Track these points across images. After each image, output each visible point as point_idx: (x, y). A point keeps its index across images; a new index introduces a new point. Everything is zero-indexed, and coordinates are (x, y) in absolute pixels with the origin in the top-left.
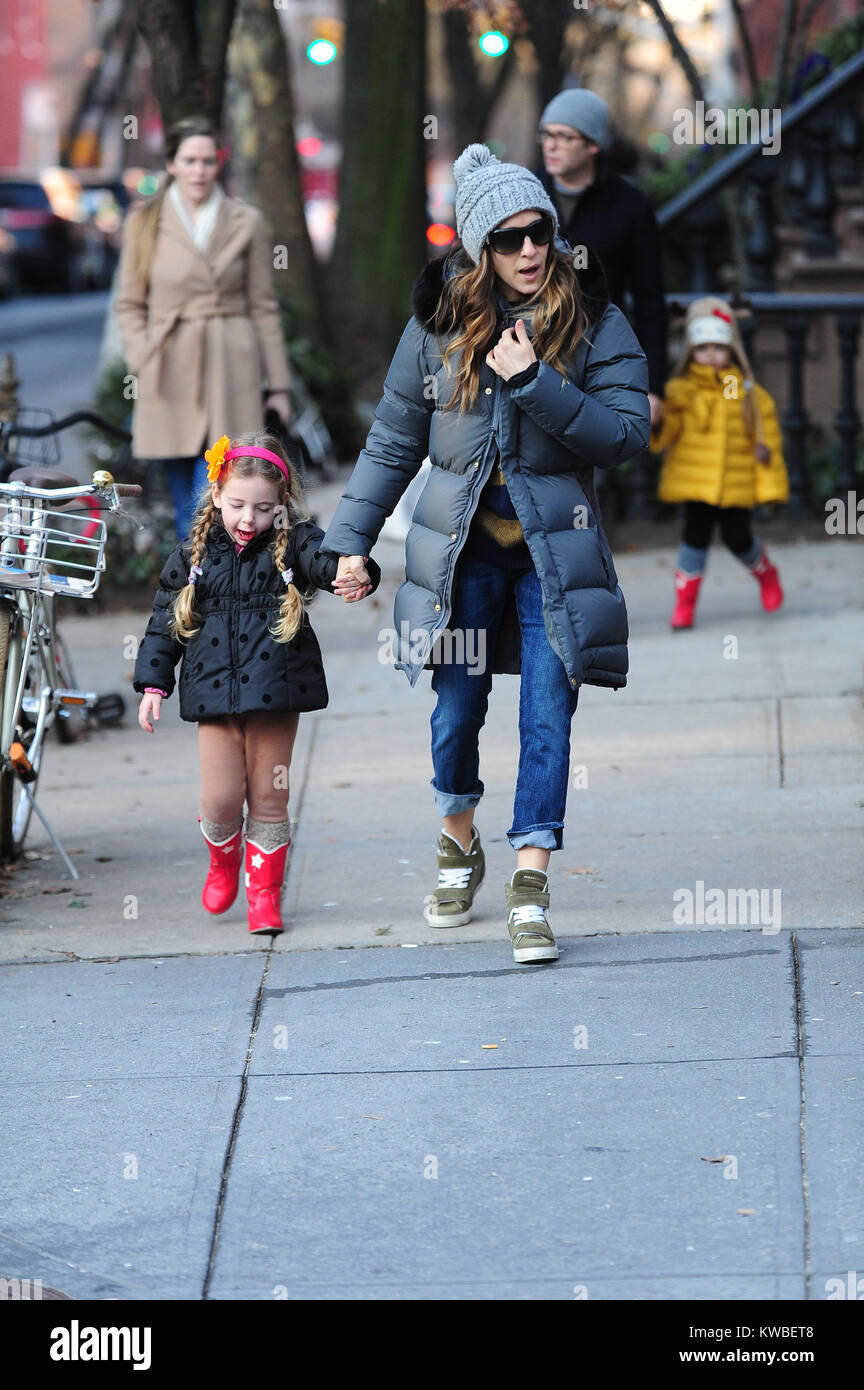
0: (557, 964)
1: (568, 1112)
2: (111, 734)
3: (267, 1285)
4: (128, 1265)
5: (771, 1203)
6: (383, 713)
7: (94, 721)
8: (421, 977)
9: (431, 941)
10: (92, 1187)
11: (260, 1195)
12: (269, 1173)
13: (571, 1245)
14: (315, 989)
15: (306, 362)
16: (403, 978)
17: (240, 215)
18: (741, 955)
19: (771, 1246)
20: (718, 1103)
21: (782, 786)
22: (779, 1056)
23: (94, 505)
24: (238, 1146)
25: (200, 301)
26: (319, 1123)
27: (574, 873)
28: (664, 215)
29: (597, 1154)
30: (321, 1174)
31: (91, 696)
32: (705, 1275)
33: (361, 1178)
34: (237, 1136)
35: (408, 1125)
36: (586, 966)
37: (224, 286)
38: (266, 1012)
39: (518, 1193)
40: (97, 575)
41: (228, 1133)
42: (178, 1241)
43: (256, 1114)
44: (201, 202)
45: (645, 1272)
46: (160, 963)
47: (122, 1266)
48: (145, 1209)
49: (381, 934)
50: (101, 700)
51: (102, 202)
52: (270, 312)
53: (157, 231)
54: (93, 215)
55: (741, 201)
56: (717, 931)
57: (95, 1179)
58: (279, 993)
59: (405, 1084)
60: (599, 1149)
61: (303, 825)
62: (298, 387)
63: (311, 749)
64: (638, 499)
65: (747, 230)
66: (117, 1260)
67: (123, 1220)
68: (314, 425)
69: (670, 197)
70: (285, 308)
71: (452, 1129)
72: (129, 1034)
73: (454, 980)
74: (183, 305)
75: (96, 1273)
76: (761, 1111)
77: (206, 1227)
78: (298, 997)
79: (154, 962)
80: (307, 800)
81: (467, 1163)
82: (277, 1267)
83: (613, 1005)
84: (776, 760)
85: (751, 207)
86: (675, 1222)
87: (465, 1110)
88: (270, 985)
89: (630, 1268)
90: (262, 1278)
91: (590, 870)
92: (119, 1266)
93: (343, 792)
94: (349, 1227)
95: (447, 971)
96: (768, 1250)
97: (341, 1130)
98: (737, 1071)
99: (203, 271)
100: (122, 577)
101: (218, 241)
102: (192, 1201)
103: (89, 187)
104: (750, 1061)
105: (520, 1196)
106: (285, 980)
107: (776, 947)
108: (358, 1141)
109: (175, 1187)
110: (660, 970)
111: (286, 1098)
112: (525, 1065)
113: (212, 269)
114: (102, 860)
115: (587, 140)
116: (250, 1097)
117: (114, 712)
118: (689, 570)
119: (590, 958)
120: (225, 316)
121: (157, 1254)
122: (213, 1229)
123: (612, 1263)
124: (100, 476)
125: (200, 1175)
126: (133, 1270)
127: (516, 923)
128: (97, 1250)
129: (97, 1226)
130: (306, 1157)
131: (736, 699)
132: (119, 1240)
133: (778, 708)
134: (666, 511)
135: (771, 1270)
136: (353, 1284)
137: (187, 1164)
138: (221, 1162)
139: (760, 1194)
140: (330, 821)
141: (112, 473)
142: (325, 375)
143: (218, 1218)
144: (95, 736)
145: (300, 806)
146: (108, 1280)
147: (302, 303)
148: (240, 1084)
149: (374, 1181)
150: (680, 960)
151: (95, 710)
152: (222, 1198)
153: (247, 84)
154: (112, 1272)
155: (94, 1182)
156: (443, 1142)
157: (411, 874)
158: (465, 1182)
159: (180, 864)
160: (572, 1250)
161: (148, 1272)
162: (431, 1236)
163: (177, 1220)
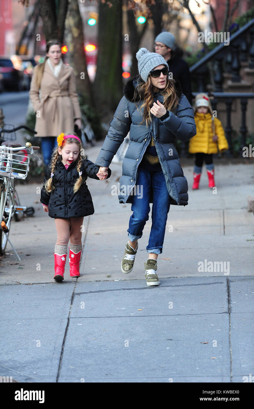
0: (159, 286)
1: (162, 329)
2: (30, 219)
3: (75, 378)
4: (35, 373)
5: (221, 355)
6: (109, 213)
7: (25, 215)
8: (120, 290)
9: (123, 279)
10: (25, 350)
11: (73, 352)
12: (76, 346)
13: (163, 367)
14: (89, 293)
15: (87, 111)
16: (115, 290)
17: (67, 68)
18: (213, 284)
19: (221, 368)
20: (205, 327)
21: (224, 235)
22: (223, 313)
23: (26, 152)
24: (67, 338)
25: (55, 92)
26: (90, 332)
27: (164, 260)
28: (192, 69)
29: (170, 341)
30: (91, 346)
31: (25, 208)
32: (202, 376)
33: (102, 348)
34: (66, 335)
35: (116, 332)
36: (167, 287)
37: (62, 88)
38: (75, 300)
39: (148, 352)
40: (27, 173)
41: (64, 335)
42: (49, 366)
43: (72, 329)
44: (57, 64)
45: (185, 375)
46: (44, 285)
47: (33, 373)
48: (40, 356)
49: (108, 277)
50: (28, 209)
51: (28, 65)
52: (75, 96)
53: (43, 71)
54: (25, 68)
55: (213, 66)
56: (205, 277)
57: (25, 347)
58: (79, 294)
59: (115, 320)
60: (171, 340)
61: (86, 245)
62: (85, 118)
63: (88, 223)
64: (183, 152)
65: (215, 75)
66: (31, 371)
67: (33, 360)
68: (89, 130)
69: (193, 64)
70: (80, 95)
71: (129, 333)
72: (35, 305)
73: (129, 291)
74: (50, 93)
75: (25, 375)
76: (218, 329)
77: (57, 362)
78: (84, 295)
79: (42, 285)
80: (87, 238)
81: (133, 343)
82: (78, 373)
83: (175, 298)
84: (223, 227)
85: (216, 67)
86: (193, 361)
87: (132, 328)
88: (76, 292)
89: (180, 374)
90: (74, 376)
91: (169, 259)
92: (32, 373)
93: (97, 235)
94: (99, 362)
95: (127, 288)
96: (220, 369)
97: (97, 334)
98: (211, 317)
99: (56, 83)
100: (34, 173)
101: (61, 75)
102: (53, 354)
103: (24, 61)
104: (215, 314)
105: (148, 353)
106: (80, 290)
107: (223, 282)
108: (101, 337)
109: (48, 350)
110: (189, 288)
111: (81, 324)
112: (150, 315)
113: (59, 83)
114: (28, 255)
115: (167, 47)
116: (70, 324)
117: (31, 213)
118: (197, 173)
119: (169, 284)
120: (62, 96)
121: (43, 369)
122: (59, 362)
123: (175, 373)
124: (28, 144)
125: (56, 346)
126: (36, 374)
127: (147, 275)
128: (26, 368)
129: (26, 361)
130: (87, 341)
131: (211, 210)
132: (32, 365)
133: (223, 212)
134: (191, 156)
135: (221, 375)
136: (100, 379)
137: (52, 343)
138: (62, 343)
139: (218, 353)
140: (94, 244)
141: (31, 143)
142: (93, 115)
143: (61, 359)
144: (26, 219)
145: (85, 240)
146: (29, 377)
147: (86, 94)
148: (67, 320)
149: (106, 349)
150: (195, 285)
151: (25, 212)
152: (62, 353)
153: (70, 31)
154: (31, 375)
155: (25, 348)
156: (126, 337)
157: (117, 260)
158: (132, 349)
159: (50, 256)
160: (164, 369)
161: (41, 375)
162: (122, 364)
163: (49, 360)
